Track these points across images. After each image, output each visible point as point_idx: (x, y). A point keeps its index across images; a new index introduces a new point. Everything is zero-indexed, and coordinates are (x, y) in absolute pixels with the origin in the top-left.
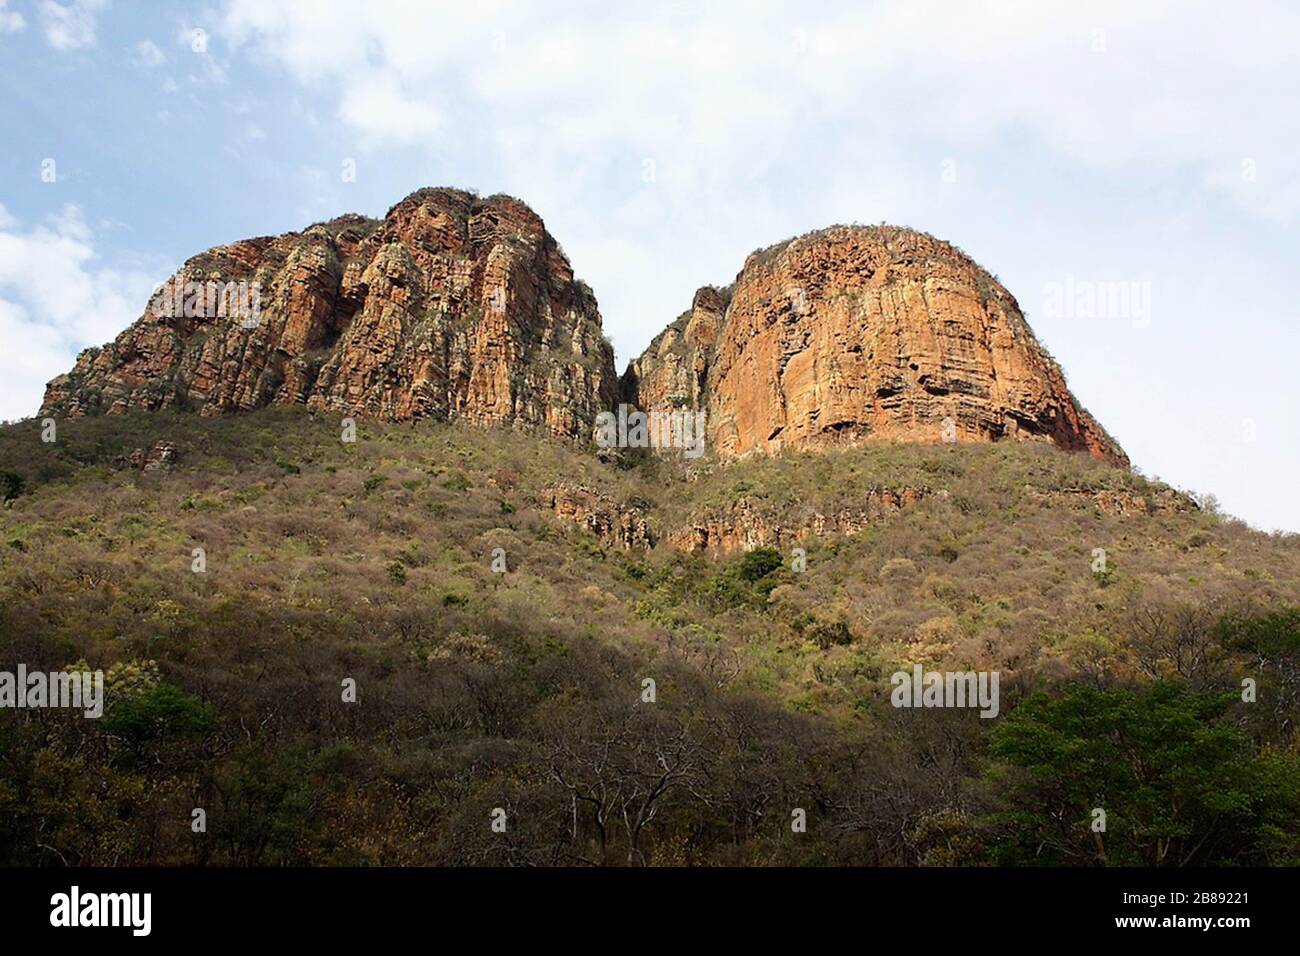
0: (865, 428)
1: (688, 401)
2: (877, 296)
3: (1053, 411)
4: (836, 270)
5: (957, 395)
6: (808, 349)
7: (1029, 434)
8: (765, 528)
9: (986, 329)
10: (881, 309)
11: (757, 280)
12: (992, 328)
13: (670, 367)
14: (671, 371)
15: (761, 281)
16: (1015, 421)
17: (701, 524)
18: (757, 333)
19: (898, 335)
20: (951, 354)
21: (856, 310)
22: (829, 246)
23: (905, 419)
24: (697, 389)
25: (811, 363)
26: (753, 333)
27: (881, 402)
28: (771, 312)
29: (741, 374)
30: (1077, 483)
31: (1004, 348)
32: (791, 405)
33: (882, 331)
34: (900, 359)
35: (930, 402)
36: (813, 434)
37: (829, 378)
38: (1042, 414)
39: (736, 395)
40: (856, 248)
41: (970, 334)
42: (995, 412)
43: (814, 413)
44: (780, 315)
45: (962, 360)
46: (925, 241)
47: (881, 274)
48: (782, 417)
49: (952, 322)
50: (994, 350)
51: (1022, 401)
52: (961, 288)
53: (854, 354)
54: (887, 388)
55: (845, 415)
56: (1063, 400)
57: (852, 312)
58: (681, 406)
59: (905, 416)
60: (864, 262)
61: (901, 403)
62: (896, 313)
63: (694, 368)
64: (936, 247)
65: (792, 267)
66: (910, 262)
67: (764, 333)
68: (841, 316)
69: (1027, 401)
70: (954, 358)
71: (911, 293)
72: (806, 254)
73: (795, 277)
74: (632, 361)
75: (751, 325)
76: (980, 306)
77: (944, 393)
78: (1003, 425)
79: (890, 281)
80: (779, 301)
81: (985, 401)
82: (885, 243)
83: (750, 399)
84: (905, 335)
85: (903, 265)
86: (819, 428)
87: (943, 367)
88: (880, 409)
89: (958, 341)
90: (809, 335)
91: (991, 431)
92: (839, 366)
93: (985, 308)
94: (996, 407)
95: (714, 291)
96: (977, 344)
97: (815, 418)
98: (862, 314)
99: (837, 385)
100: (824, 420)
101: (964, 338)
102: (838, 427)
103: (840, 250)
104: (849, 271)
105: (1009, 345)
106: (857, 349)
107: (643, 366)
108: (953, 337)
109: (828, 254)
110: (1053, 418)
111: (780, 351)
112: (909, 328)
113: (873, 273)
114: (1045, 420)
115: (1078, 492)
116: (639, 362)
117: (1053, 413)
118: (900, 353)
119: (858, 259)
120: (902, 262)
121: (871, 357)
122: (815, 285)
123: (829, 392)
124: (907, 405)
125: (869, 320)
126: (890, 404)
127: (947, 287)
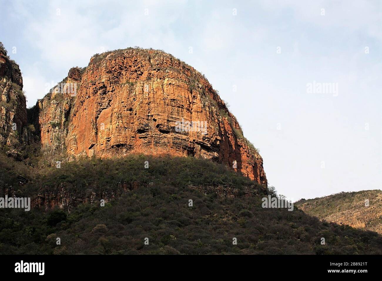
0: (130, 147)
1: (59, 125)
2: (142, 85)
3: (219, 141)
4: (127, 70)
5: (173, 134)
6: (110, 107)
7: (206, 152)
8: (69, 197)
9: (191, 103)
10: (143, 92)
11: (92, 71)
12: (193, 102)
13: (53, 107)
14: (53, 109)
15: (93, 72)
16: (200, 146)
17: (41, 194)
18: (89, 97)
19: (149, 104)
20: (172, 115)
21: (132, 91)
22: (124, 59)
23: (149, 144)
24: (64, 119)
25: (110, 115)
26: (87, 97)
27: (139, 135)
28: (96, 88)
29: (81, 115)
30: (211, 181)
31: (198, 112)
32: (99, 134)
33: (142, 103)
34: (149, 116)
35: (161, 136)
36: (108, 148)
37: (116, 123)
38: (213, 143)
39: (78, 126)
40: (136, 60)
41: (182, 105)
42: (190, 142)
43: (109, 138)
44: (99, 90)
45: (177, 117)
46: (168, 59)
47: (146, 74)
48: (95, 139)
49: (174, 100)
50: (193, 113)
51: (204, 137)
52: (181, 83)
53: (129, 112)
54: (142, 129)
55: (121, 140)
56: (229, 134)
57: (130, 92)
58: (56, 127)
59: (149, 142)
60: (139, 68)
61: (148, 136)
62: (149, 94)
63: (64, 109)
64: (173, 62)
65: (106, 67)
66: (159, 70)
67: (92, 98)
68: (125, 94)
69: (206, 137)
70: (173, 116)
71: (157, 85)
72: (113, 62)
73: (108, 72)
74: (39, 100)
75: (87, 93)
76: (189, 92)
77: (167, 132)
78: (194, 148)
79: (149, 78)
80: (99, 84)
81: (186, 137)
82: (150, 59)
83: (84, 128)
84: (152, 105)
85: (156, 71)
86: (110, 146)
87: (168, 121)
88: (138, 138)
89: (176, 108)
90: (111, 100)
91: (188, 150)
92: (122, 117)
93: (191, 93)
94: (191, 139)
95: (78, 70)
96: (185, 110)
97: (109, 141)
98: (134, 93)
99: (120, 126)
100: (112, 142)
101: (179, 107)
102: (118, 146)
103: (129, 61)
104: (132, 71)
105: (200, 111)
106: (131, 110)
107: (43, 103)
108: (174, 106)
109: (123, 63)
110: (218, 144)
111: (97, 107)
112: (154, 102)
113: (142, 73)
114: (214, 146)
115: (211, 185)
116: (42, 101)
117: (218, 143)
118: (149, 113)
119: (136, 66)
120: (155, 70)
121: (136, 114)
122: (116, 77)
123: (116, 130)
124: (150, 137)
125: (137, 96)
126: (143, 136)
127: (173, 83)
